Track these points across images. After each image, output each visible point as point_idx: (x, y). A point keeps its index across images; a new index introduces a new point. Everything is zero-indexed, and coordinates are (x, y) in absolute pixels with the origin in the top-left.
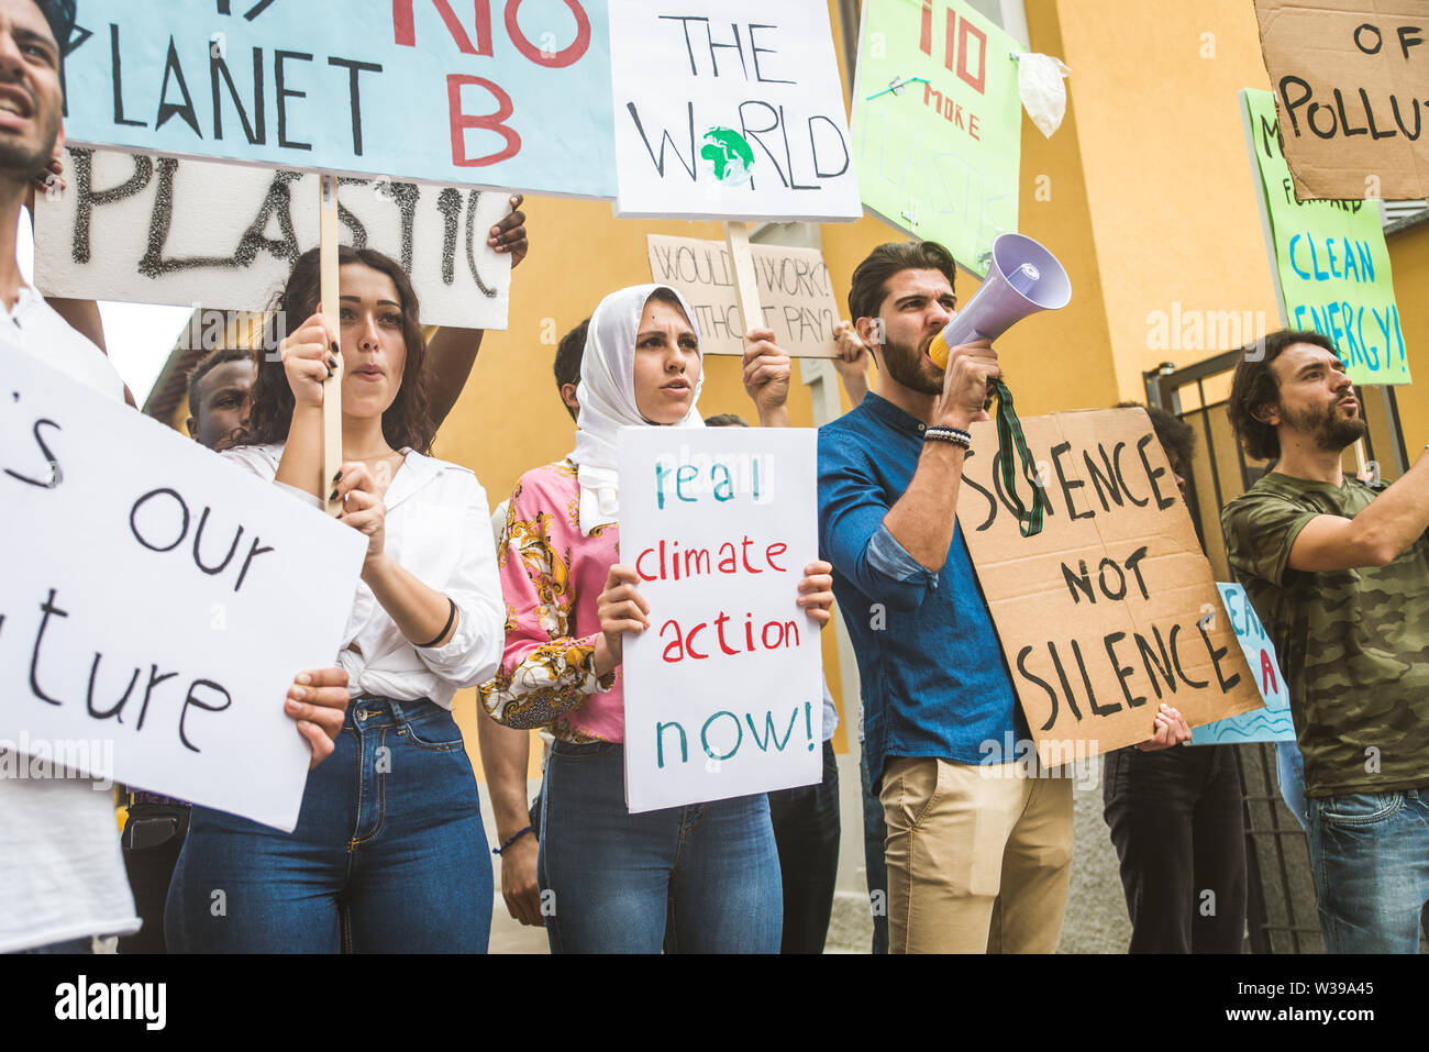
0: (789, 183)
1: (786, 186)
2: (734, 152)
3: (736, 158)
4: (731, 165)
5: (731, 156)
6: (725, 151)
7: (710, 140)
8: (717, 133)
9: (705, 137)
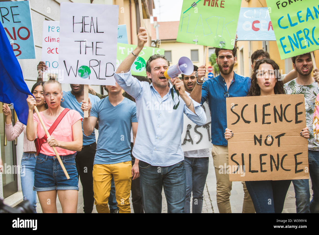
0: (98, 78)
1: (97, 78)
2: (86, 71)
3: (86, 72)
4: (85, 73)
5: (85, 72)
6: (84, 71)
7: (81, 68)
8: (83, 67)
9: (80, 68)
